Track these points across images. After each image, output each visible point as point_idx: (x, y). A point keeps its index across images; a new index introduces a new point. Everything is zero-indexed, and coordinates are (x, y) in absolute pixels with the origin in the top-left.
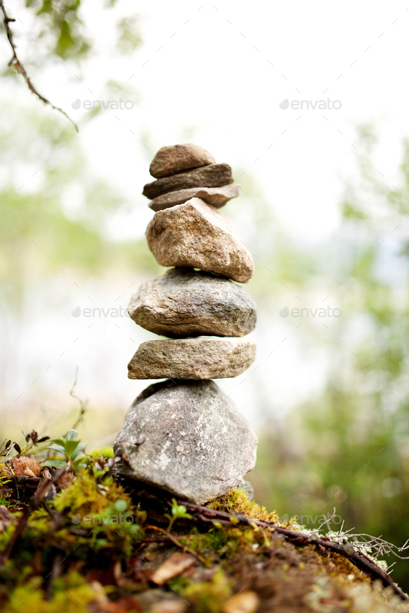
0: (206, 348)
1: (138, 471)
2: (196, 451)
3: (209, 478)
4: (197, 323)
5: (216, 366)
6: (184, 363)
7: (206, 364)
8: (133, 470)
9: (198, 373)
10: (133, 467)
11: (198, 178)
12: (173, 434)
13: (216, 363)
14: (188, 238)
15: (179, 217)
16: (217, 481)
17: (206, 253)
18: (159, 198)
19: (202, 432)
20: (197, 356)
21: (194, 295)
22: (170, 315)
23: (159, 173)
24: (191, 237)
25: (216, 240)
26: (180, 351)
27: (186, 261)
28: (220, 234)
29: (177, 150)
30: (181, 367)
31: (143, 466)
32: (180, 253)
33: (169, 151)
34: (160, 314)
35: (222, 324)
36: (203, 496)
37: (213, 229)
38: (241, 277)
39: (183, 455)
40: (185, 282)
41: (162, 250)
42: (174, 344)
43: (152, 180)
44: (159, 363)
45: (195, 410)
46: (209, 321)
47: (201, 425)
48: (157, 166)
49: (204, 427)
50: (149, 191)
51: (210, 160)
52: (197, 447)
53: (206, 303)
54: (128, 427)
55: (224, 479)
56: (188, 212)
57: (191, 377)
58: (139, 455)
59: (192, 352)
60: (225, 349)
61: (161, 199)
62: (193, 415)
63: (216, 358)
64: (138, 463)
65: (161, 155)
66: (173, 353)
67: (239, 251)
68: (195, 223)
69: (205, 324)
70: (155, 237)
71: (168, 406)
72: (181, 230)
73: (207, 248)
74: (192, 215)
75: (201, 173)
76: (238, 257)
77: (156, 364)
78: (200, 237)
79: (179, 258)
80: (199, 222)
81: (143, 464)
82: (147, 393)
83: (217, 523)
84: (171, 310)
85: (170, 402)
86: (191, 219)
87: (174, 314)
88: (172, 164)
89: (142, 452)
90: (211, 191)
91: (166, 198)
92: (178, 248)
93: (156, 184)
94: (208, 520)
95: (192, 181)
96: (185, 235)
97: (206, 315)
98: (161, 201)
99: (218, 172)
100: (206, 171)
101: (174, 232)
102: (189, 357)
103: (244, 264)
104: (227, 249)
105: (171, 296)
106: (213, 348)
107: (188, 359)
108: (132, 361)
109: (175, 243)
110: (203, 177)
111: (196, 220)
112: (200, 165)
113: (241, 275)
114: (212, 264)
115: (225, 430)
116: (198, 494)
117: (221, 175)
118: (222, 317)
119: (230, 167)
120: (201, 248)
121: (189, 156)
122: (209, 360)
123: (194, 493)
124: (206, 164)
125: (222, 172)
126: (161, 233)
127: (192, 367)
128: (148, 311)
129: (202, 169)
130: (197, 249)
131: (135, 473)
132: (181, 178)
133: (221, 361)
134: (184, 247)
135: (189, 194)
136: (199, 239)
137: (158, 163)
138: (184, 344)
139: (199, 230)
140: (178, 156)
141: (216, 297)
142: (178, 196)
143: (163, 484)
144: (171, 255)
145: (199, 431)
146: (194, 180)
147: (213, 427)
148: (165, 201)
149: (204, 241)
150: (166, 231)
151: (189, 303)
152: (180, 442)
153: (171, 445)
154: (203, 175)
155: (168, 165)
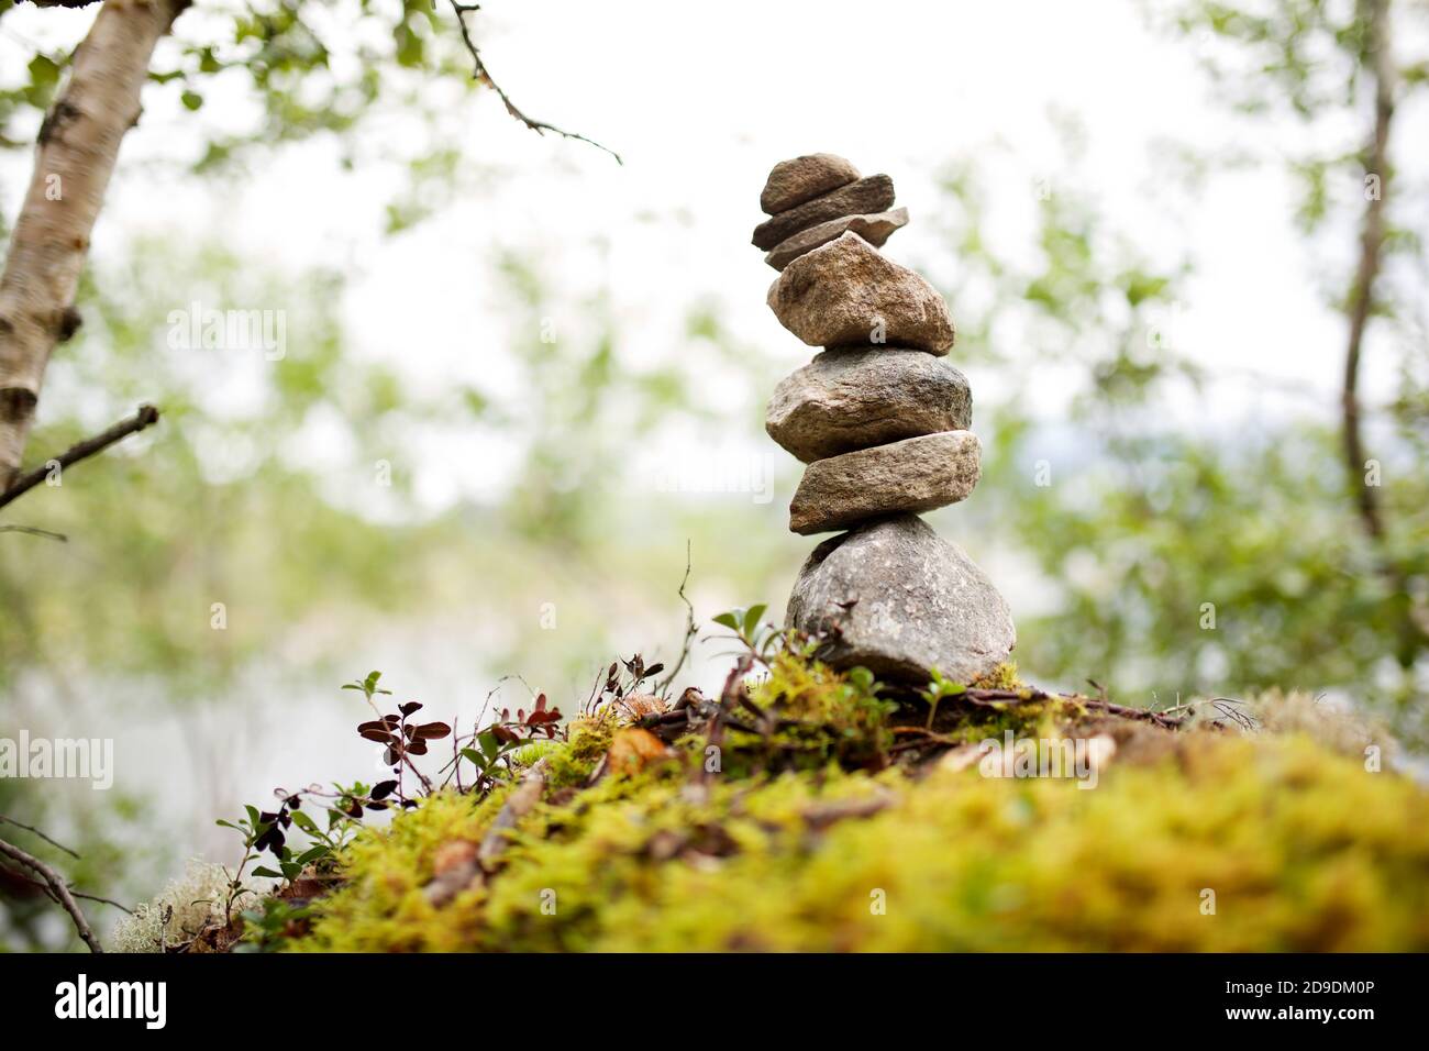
0: (915, 453)
1: (859, 646)
2: (934, 612)
3: (964, 650)
4: (894, 416)
5: (939, 475)
6: (884, 482)
7: (921, 475)
8: (850, 646)
9: (911, 492)
10: (850, 641)
11: (843, 202)
12: (894, 588)
13: (938, 470)
14: (856, 290)
15: (838, 258)
16: (975, 654)
17: (887, 307)
18: (784, 243)
19: (934, 585)
20: (904, 466)
21: (882, 373)
22: (853, 408)
23: (780, 203)
24: (859, 287)
25: (900, 285)
26: (874, 465)
27: (858, 326)
28: (904, 275)
29: (803, 165)
30: (882, 488)
31: (866, 637)
32: (847, 314)
33: (791, 167)
34: (837, 409)
35: (931, 413)
36: (962, 674)
37: (892, 269)
38: (940, 344)
39: (917, 618)
40: (858, 361)
41: (812, 318)
42: (862, 457)
43: (766, 218)
44: (843, 490)
45: (915, 554)
46: (912, 411)
47: (930, 574)
48: (775, 193)
49: (934, 577)
50: (763, 238)
51: (856, 174)
52: (933, 606)
53: (904, 381)
54: (826, 587)
55: (985, 651)
56: (850, 248)
57: (900, 502)
58: (854, 622)
59: (895, 464)
60: (947, 446)
61: (789, 245)
62: (916, 560)
63: (937, 464)
64: (857, 635)
65: (778, 175)
66: (864, 471)
67: (935, 298)
68: (863, 263)
69: (907, 417)
70: (793, 302)
71: (876, 550)
72: (842, 277)
73: (889, 299)
74: (856, 253)
75: (846, 194)
76: (935, 309)
77: (839, 494)
78: (874, 284)
79: (846, 321)
80: (868, 262)
81: (864, 633)
82: (820, 555)
83: (998, 705)
84: (853, 399)
85: (877, 543)
86: (856, 259)
87: (858, 405)
88: (799, 186)
89: (859, 618)
90: (870, 218)
91: (797, 242)
92: (843, 307)
93: (775, 223)
94: (983, 703)
95: (834, 209)
96: (850, 285)
97: (906, 401)
98: (790, 247)
99: (873, 189)
100: (854, 191)
101: (831, 284)
102: (891, 471)
103: (943, 320)
104: (920, 297)
105: (847, 381)
106: (926, 449)
107: (889, 475)
108: (797, 498)
109: (835, 301)
110: (850, 201)
111: (863, 259)
112: (842, 182)
113: (939, 340)
114: (898, 324)
115: (964, 583)
116: (956, 670)
117: (878, 192)
118: (930, 401)
119: (890, 180)
120: (878, 300)
121: (824, 169)
122: (924, 468)
123: (950, 669)
124: (852, 179)
125: (879, 187)
126: (805, 292)
127: (899, 485)
128: (816, 408)
129: (847, 188)
130: (873, 304)
131: (856, 649)
132: (816, 206)
133: (945, 465)
134: (852, 304)
135: (836, 228)
136: (873, 288)
137: (776, 188)
138: (878, 453)
139: (871, 273)
140: (807, 173)
141: (915, 370)
142: (818, 235)
143: (903, 658)
144: (830, 321)
145: (930, 582)
146: (838, 206)
147: (946, 578)
148: (796, 247)
149: (882, 290)
150: (817, 285)
151: (879, 384)
152: (909, 599)
153: (896, 605)
154: (850, 197)
155: (793, 189)
